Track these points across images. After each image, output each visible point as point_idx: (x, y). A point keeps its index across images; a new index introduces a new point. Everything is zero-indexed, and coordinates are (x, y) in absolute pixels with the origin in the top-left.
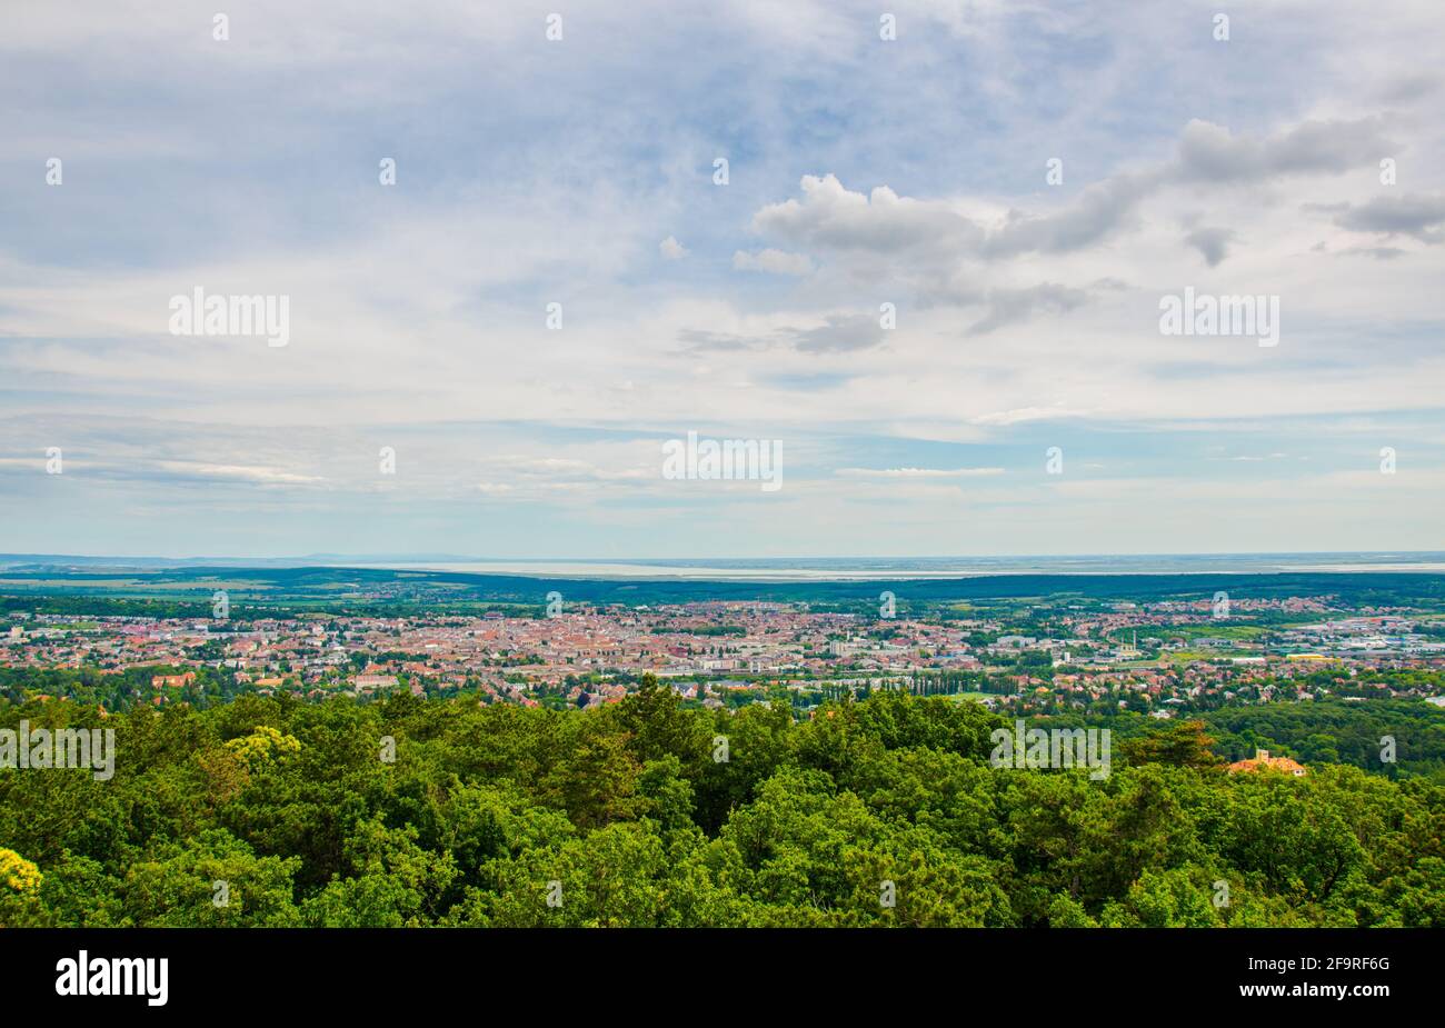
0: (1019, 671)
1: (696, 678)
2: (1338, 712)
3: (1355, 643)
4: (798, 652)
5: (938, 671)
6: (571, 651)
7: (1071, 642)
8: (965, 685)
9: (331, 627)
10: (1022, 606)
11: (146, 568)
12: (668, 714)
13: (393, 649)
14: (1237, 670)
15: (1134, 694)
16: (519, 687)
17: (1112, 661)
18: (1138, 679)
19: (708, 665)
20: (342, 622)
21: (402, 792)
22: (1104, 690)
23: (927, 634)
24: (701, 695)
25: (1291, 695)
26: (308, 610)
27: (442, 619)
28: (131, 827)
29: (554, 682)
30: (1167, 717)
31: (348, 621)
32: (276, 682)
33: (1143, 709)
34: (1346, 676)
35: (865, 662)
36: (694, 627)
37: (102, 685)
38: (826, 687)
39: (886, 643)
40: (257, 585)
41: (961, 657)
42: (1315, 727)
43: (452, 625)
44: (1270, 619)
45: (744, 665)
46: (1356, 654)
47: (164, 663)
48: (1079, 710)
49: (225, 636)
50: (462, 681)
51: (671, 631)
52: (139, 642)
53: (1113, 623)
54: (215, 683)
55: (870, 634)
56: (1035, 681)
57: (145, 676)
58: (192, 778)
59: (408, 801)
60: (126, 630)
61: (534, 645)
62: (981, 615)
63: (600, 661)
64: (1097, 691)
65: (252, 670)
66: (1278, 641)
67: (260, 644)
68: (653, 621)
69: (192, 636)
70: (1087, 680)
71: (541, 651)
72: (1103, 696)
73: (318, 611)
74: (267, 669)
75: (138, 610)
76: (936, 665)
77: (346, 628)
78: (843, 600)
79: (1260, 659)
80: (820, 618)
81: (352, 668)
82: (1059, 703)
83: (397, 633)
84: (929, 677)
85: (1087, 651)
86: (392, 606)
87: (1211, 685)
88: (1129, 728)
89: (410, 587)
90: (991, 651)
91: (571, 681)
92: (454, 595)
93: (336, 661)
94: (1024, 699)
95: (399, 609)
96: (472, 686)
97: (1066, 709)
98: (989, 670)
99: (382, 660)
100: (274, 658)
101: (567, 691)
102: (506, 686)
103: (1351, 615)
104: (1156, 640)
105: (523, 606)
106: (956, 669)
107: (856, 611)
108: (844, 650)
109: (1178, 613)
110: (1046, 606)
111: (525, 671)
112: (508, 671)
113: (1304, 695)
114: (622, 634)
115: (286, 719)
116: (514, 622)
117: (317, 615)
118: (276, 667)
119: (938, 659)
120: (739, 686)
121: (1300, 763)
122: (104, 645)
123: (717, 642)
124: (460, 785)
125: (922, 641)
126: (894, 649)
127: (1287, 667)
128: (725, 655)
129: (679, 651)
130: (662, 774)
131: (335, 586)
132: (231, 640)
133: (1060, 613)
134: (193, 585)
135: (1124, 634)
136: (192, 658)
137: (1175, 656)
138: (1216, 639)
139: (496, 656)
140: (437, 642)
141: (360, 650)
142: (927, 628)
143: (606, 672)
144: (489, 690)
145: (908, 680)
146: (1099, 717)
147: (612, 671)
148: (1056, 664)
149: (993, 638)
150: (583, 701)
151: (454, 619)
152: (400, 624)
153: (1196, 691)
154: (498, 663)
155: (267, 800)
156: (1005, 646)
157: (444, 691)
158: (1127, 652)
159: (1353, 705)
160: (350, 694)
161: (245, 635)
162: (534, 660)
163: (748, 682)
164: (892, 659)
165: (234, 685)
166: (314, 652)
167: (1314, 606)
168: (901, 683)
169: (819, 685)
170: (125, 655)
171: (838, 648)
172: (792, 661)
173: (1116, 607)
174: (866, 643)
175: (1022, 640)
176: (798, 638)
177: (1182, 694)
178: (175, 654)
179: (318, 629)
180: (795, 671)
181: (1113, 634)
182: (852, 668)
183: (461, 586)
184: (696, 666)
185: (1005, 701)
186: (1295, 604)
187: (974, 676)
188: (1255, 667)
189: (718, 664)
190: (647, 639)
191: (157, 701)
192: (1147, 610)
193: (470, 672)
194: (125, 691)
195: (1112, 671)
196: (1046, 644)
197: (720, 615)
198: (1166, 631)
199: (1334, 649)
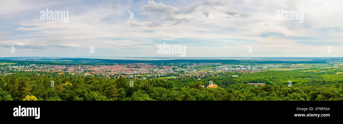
0: (180, 73)
1: (133, 74)
2: (222, 78)
3: (224, 69)
4: (148, 71)
5: (168, 73)
6: (115, 70)
7: (187, 69)
8: (172, 75)
9: (81, 67)
10: (180, 64)
11: (57, 58)
12: (123, 82)
13: (90, 70)
14: (209, 73)
15: (196, 76)
16: (108, 75)
17: (193, 72)
18: (196, 74)
19: (135, 72)
20: (83, 66)
21: (82, 93)
22: (192, 76)
23: (167, 68)
24: (134, 77)
25: (216, 76)
26: (78, 64)
27: (97, 66)
28: (48, 95)
29: (113, 75)
30: (200, 79)
31: (84, 66)
32: (74, 74)
33: (197, 78)
34: (223, 73)
35: (158, 72)
36: (133, 67)
37: (51, 74)
38: (152, 76)
39: (161, 69)
40: (71, 61)
41: (172, 71)
42: (219, 80)
43: (98, 66)
44: (214, 66)
45: (140, 72)
46: (225, 70)
47: (59, 71)
48: (188, 79)
49: (67, 68)
50: (100, 74)
51: (130, 67)
52: (56, 68)
53: (193, 66)
54: (66, 74)
55: (159, 68)
56: (182, 75)
57: (57, 73)
58: (56, 89)
59: (83, 94)
60: (54, 67)
61: (110, 69)
62: (175, 65)
63: (119, 72)
64: (191, 76)
65: (71, 72)
66: (215, 69)
67: (72, 69)
68: (127, 66)
69: (63, 68)
70: (189, 74)
71: (111, 70)
72: (191, 77)
73: (80, 64)
74: (73, 72)
75: (56, 64)
76: (168, 72)
77: (84, 67)
78: (155, 63)
79: (213, 71)
80: (151, 65)
81: (84, 72)
82: (185, 78)
83: (90, 67)
84: (167, 74)
85: (189, 70)
86: (90, 64)
87: (206, 75)
88: (195, 81)
89: (93, 61)
90: (176, 70)
91: (115, 75)
92: (99, 62)
93: (82, 71)
94: (180, 77)
95: (91, 64)
96: (101, 75)
97: (186, 78)
98: (176, 73)
99: (88, 71)
100: (74, 71)
101: (114, 76)
102: (106, 75)
103: (224, 65)
104: (199, 69)
105: (109, 64)
106: (171, 73)
107: (157, 65)
108: (155, 70)
109: (202, 65)
110: (184, 64)
111: (109, 73)
112: (106, 73)
113: (218, 76)
114: (123, 68)
115: (71, 81)
116: (107, 66)
117: (79, 65)
118: (74, 72)
119: (168, 71)
120: (139, 75)
121: (217, 85)
122: (52, 69)
123: (136, 69)
124: (91, 92)
125: (166, 69)
126: (162, 70)
127: (216, 72)
128: (138, 71)
129: (131, 70)
130: (121, 91)
131: (82, 61)
132: (68, 68)
133: (186, 65)
134: (63, 61)
135: (194, 68)
136: (63, 71)
137: (201, 71)
138: (207, 68)
139: (105, 71)
140: (96, 69)
141: (85, 70)
142: (167, 67)
143: (120, 73)
144: (103, 76)
145: (164, 74)
146: (191, 80)
147: (121, 73)
148: (185, 72)
149: (176, 68)
150: (117, 77)
151: (99, 65)
152: (91, 66)
153: (204, 76)
154: (105, 72)
155: (65, 93)
156: (178, 70)
157: (97, 76)
158: (195, 70)
159: (224, 77)
160: (84, 76)
161: (70, 67)
162: (110, 71)
163: (141, 75)
164: (162, 72)
165: (68, 74)
166: (79, 70)
167: (219, 64)
168: (163, 75)
169: (151, 75)
170: (54, 70)
171: (154, 70)
172: (147, 72)
173: (194, 64)
174: (158, 69)
175: (180, 69)
176: (148, 68)
177: (202, 76)
178: (61, 70)
179: (80, 67)
180: (148, 73)
181: (193, 68)
182: (156, 73)
183: (100, 61)
184: (133, 72)
185: (178, 77)
186: (217, 64)
187: (173, 74)
188: (212, 72)
189: (137, 72)
190: (126, 69)
191: (58, 76)
192: (198, 65)
193: (101, 73)
194: (54, 75)
195: (193, 73)
196: (184, 69)
197: (137, 65)
198: (200, 68)
199: (222, 70)
